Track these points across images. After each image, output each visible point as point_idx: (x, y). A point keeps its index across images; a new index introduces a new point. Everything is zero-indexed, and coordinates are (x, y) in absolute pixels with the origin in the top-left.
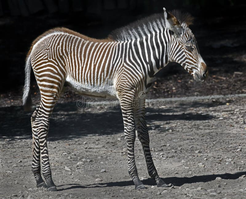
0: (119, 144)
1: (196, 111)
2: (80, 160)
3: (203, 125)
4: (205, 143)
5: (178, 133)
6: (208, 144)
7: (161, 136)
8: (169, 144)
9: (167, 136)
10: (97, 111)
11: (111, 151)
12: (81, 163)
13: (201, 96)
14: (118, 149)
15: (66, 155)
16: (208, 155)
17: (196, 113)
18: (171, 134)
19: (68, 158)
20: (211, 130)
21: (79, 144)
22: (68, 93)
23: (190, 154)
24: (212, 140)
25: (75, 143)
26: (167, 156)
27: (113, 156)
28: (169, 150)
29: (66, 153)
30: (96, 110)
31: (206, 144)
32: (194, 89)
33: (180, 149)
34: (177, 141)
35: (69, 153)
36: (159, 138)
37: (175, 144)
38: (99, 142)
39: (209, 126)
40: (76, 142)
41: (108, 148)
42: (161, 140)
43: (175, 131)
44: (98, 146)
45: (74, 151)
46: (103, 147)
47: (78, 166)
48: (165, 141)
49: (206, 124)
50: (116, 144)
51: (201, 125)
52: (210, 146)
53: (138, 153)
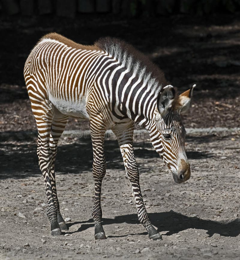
0: (90, 185)
1: (191, 147)
2: (39, 205)
3: (200, 166)
4: (201, 188)
5: (167, 175)
6: (205, 190)
7: (144, 178)
8: (154, 188)
9: (152, 178)
10: (64, 143)
11: (79, 194)
12: (40, 208)
13: (198, 128)
14: (88, 192)
15: (20, 197)
16: (204, 205)
17: (192, 149)
18: (157, 175)
19: (24, 202)
20: (210, 172)
21: (39, 184)
22: (27, 118)
23: (181, 203)
24: (210, 185)
25: (33, 182)
26: (151, 203)
27: (81, 201)
28: (154, 196)
29: (21, 196)
30: (63, 141)
31: (202, 191)
32: (190, 118)
33: (168, 195)
34: (165, 184)
35: (24, 195)
36: (142, 181)
37: (162, 188)
38: (64, 183)
39: (207, 167)
40: (35, 181)
41: (75, 191)
42: (145, 183)
43: (163, 171)
44: (62, 188)
45: (31, 193)
46: (69, 189)
47: (35, 213)
48: (149, 184)
49: (204, 164)
50: (87, 186)
51: (197, 165)
52: (207, 192)
53: (114, 199)
